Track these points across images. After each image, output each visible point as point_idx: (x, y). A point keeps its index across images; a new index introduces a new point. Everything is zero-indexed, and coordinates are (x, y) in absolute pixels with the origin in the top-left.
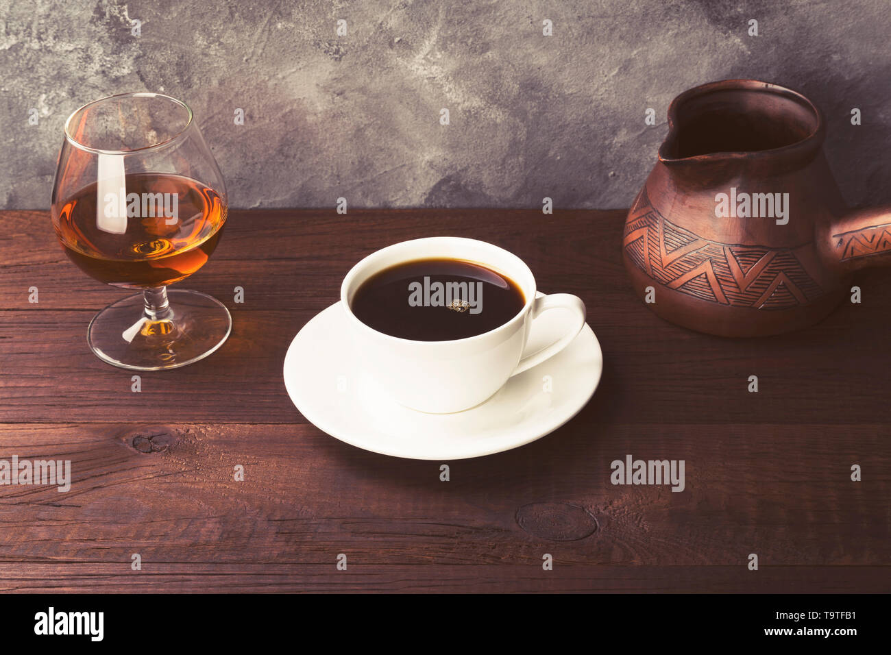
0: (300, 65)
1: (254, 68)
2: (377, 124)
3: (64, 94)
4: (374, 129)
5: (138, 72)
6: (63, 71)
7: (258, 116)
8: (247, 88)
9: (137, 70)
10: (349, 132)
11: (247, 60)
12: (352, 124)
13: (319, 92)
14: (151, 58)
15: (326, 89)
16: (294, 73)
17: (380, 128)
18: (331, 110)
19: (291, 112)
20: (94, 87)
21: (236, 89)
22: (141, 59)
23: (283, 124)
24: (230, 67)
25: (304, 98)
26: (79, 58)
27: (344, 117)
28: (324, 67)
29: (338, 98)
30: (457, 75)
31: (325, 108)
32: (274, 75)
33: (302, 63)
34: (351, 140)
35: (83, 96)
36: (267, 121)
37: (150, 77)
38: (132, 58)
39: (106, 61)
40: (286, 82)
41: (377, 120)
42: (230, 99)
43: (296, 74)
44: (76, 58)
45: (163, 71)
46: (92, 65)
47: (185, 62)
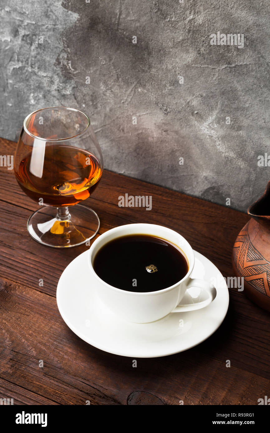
0: (148, 112)
1: (126, 107)
2: (182, 151)
3: (41, 96)
4: (180, 153)
5: (74, 95)
6: (41, 85)
7: (126, 131)
8: (122, 116)
9: (73, 93)
10: (168, 151)
11: (123, 103)
12: (170, 148)
13: (155, 127)
14: (80, 90)
15: (159, 127)
16: (145, 115)
17: (183, 153)
18: (161, 138)
19: (141, 133)
20: (54, 96)
21: (117, 115)
22: (75, 89)
23: (137, 138)
24: (115, 104)
25: (148, 128)
26: (48, 81)
27: (166, 143)
28: (159, 116)
29: (164, 133)
30: (224, 138)
31: (158, 136)
32: (135, 113)
33: (148, 111)
34: (169, 155)
35: (49, 99)
36: (130, 135)
37: (79, 99)
38: (71, 87)
39: (60, 85)
40: (140, 119)
41: (182, 149)
42: (114, 119)
43: (146, 116)
44: (47, 80)
45: (85, 97)
46: (54, 85)
47: (95, 96)
